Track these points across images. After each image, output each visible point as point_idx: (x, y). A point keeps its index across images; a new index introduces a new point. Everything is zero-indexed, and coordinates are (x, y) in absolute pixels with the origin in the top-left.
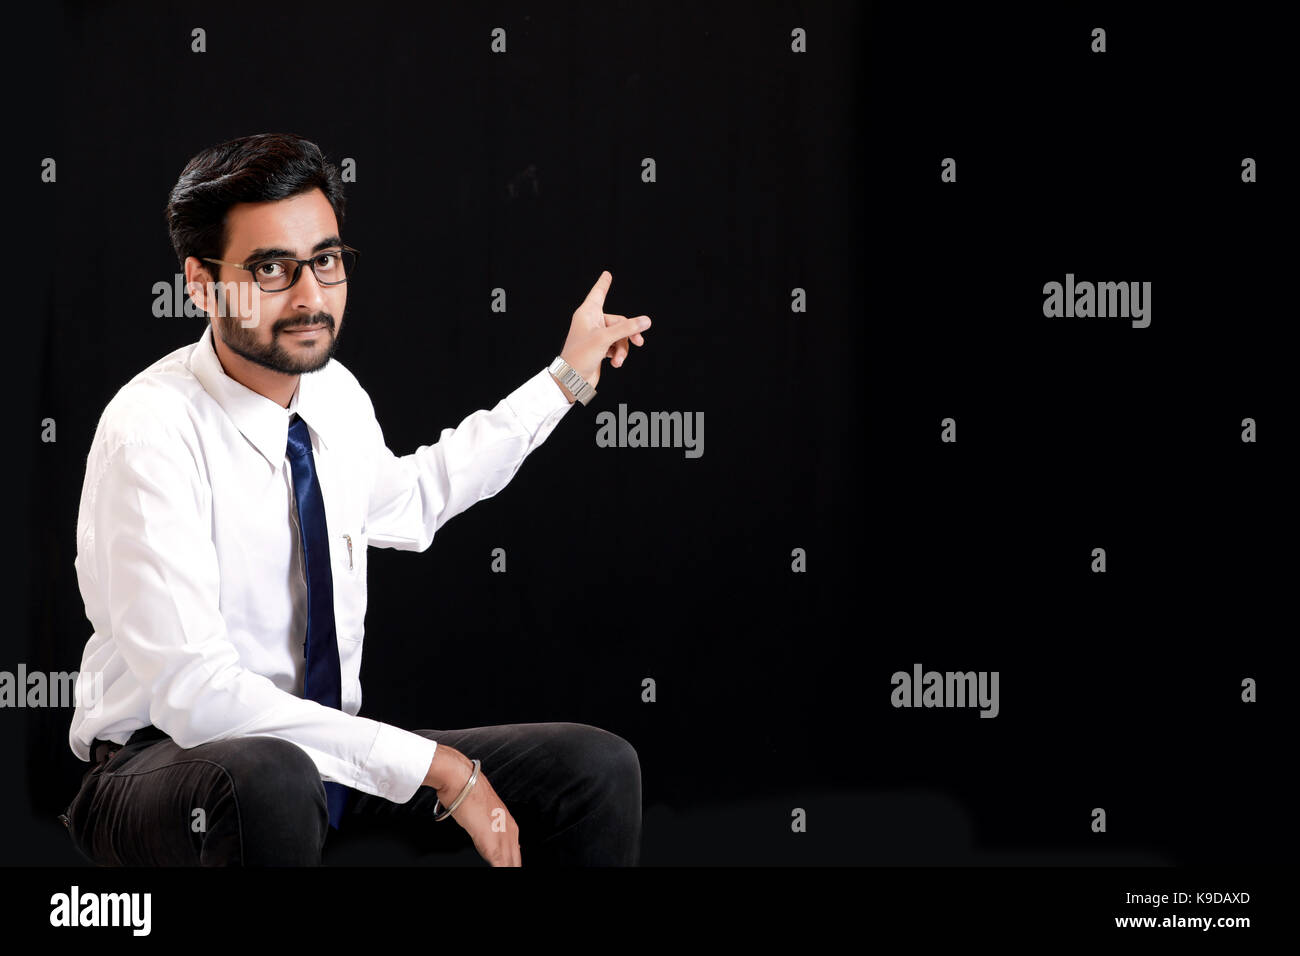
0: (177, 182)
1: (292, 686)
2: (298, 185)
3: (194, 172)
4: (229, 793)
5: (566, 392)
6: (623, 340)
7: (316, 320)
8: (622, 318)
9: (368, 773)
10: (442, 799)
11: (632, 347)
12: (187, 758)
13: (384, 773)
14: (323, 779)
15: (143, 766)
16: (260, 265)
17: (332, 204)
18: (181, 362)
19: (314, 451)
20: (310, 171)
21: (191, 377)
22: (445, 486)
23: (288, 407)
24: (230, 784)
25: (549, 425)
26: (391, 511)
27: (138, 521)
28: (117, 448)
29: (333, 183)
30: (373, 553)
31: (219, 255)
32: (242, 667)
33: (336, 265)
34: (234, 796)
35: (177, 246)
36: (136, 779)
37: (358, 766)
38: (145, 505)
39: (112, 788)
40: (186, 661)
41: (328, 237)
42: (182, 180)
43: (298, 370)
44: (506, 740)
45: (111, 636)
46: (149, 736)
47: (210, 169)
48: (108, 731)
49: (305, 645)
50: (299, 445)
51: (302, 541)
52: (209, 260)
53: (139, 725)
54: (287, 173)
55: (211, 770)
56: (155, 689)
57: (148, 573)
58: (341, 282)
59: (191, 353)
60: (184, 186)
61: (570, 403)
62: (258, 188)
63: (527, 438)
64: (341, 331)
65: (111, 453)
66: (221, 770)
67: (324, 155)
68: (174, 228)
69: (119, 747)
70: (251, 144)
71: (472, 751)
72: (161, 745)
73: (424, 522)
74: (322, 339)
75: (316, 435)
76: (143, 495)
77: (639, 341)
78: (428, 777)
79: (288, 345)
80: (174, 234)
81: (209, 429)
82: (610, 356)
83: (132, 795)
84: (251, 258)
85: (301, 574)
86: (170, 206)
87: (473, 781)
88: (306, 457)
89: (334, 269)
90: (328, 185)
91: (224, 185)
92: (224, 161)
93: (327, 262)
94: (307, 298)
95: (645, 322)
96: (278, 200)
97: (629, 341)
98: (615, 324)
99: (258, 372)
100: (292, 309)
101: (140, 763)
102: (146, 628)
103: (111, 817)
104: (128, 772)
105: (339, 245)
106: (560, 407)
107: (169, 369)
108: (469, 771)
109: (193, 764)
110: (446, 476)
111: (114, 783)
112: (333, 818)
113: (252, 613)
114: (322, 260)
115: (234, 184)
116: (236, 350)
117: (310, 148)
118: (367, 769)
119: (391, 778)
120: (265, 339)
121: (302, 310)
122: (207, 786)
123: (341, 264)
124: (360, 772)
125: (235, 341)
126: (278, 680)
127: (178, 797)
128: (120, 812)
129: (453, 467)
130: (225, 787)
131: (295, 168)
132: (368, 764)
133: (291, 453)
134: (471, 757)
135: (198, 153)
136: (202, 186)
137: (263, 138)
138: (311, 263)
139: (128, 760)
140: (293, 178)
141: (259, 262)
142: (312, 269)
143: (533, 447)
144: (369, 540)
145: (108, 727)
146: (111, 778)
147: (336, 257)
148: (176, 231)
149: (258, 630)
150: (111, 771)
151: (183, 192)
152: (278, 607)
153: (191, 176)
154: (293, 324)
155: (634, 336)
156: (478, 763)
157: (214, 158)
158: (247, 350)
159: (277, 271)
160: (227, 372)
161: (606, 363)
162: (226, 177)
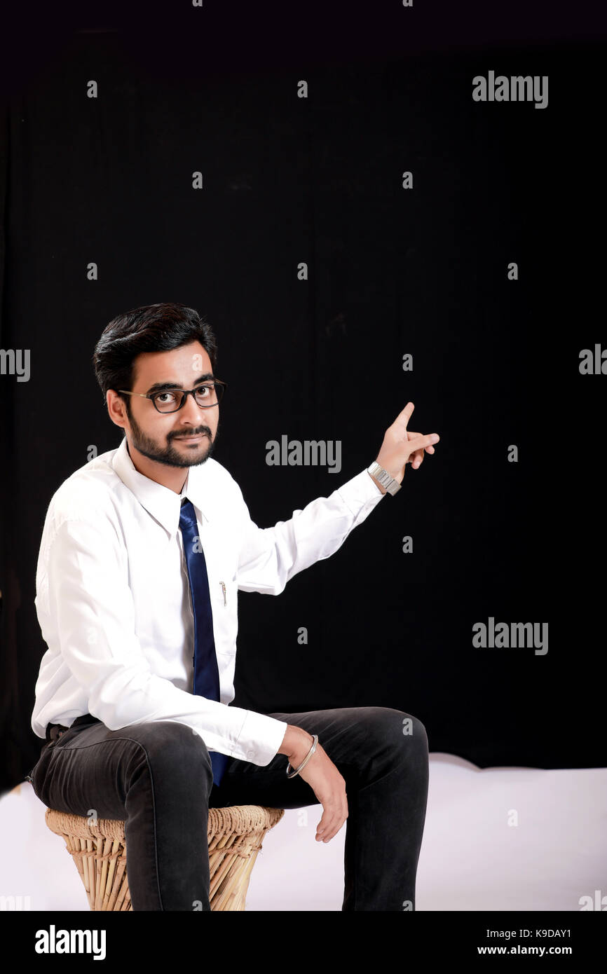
0: (100, 338)
1: (186, 686)
2: (183, 340)
3: (111, 332)
4: (144, 761)
5: (379, 486)
6: (421, 450)
7: (197, 432)
8: (420, 435)
9: (240, 746)
10: (292, 763)
11: (426, 455)
12: (116, 738)
13: (251, 745)
14: (209, 750)
15: (84, 742)
16: (158, 395)
17: (207, 351)
18: (105, 462)
19: (198, 524)
20: (191, 329)
21: (112, 473)
22: (294, 550)
23: (181, 493)
24: (145, 756)
25: (367, 509)
26: (255, 566)
27: (78, 574)
28: (62, 523)
29: (207, 337)
30: (242, 595)
31: (130, 389)
32: (152, 674)
33: (211, 393)
34: (148, 763)
35: (101, 382)
36: (78, 751)
37: (233, 741)
38: (81, 562)
39: (62, 758)
40: (114, 669)
41: (205, 374)
42: (104, 337)
43: (187, 464)
44: (333, 721)
45: (60, 653)
46: (87, 721)
47: (122, 330)
48: (59, 718)
49: (194, 658)
50: (188, 520)
51: (190, 586)
52: (123, 391)
53: (80, 714)
54: (176, 331)
55: (131, 745)
56: (91, 690)
57: (85, 609)
58: (215, 405)
59: (113, 457)
60: (104, 341)
61: (383, 494)
62: (156, 342)
63: (351, 518)
64: (216, 438)
65: (58, 527)
66: (138, 745)
67: (201, 317)
68: (98, 370)
69: (66, 729)
70: (150, 312)
71: (311, 728)
72: (96, 728)
73: (279, 574)
74: (204, 443)
75: (199, 511)
76: (80, 555)
77: (432, 451)
78: (281, 748)
79: (179, 447)
80: (99, 375)
81: (126, 509)
82: (411, 462)
83: (76, 763)
84: (152, 390)
85: (190, 609)
86: (95, 355)
87: (313, 750)
88: (193, 528)
89: (211, 398)
90: (204, 338)
91: (132, 341)
92: (132, 323)
93: (204, 391)
94: (191, 417)
95: (435, 438)
96: (169, 350)
97: (425, 450)
98: (414, 438)
99: (159, 468)
100: (180, 424)
101: (81, 740)
102: (85, 649)
103: (62, 777)
104: (72, 746)
105: (213, 379)
106: (376, 497)
107: (98, 467)
108: (310, 743)
109: (118, 742)
110: (295, 543)
111: (63, 754)
112: (216, 778)
113: (157, 636)
114: (201, 391)
115: (140, 339)
116: (143, 453)
117: (191, 313)
118: (239, 743)
119: (256, 749)
120: (162, 444)
121: (187, 425)
122: (128, 757)
123: (214, 393)
124: (234, 744)
125: (142, 447)
126: (176, 682)
127: (108, 763)
128: (68, 773)
129: (299, 537)
130: (142, 756)
131: (181, 327)
132: (240, 739)
133: (183, 525)
134: (311, 732)
135: (115, 318)
136: (117, 342)
137: (159, 307)
138: (193, 393)
139: (72, 738)
140: (180, 335)
141: (157, 392)
142: (194, 397)
143: (356, 524)
144: (239, 586)
145: (58, 716)
146: (61, 750)
147: (210, 388)
148: (100, 372)
149: (161, 647)
150: (60, 746)
151: (104, 345)
152: (175, 632)
153: (109, 334)
154: (181, 435)
155: (427, 447)
156: (316, 737)
157: (125, 321)
158: (151, 454)
159: (169, 399)
160: (137, 469)
161: (408, 467)
162: (133, 335)
